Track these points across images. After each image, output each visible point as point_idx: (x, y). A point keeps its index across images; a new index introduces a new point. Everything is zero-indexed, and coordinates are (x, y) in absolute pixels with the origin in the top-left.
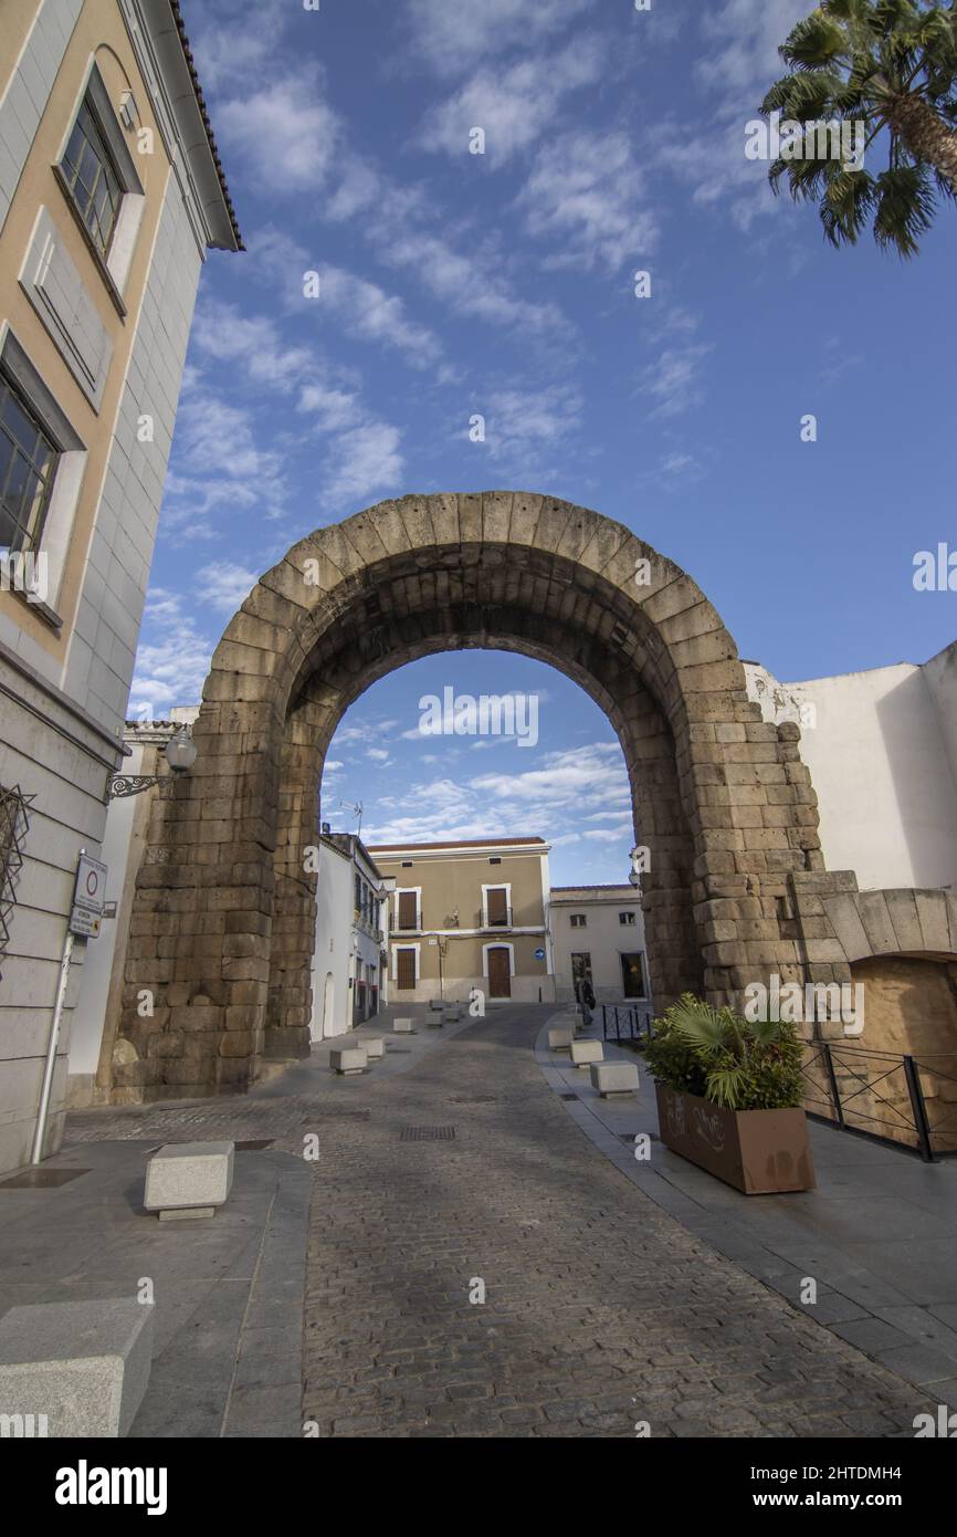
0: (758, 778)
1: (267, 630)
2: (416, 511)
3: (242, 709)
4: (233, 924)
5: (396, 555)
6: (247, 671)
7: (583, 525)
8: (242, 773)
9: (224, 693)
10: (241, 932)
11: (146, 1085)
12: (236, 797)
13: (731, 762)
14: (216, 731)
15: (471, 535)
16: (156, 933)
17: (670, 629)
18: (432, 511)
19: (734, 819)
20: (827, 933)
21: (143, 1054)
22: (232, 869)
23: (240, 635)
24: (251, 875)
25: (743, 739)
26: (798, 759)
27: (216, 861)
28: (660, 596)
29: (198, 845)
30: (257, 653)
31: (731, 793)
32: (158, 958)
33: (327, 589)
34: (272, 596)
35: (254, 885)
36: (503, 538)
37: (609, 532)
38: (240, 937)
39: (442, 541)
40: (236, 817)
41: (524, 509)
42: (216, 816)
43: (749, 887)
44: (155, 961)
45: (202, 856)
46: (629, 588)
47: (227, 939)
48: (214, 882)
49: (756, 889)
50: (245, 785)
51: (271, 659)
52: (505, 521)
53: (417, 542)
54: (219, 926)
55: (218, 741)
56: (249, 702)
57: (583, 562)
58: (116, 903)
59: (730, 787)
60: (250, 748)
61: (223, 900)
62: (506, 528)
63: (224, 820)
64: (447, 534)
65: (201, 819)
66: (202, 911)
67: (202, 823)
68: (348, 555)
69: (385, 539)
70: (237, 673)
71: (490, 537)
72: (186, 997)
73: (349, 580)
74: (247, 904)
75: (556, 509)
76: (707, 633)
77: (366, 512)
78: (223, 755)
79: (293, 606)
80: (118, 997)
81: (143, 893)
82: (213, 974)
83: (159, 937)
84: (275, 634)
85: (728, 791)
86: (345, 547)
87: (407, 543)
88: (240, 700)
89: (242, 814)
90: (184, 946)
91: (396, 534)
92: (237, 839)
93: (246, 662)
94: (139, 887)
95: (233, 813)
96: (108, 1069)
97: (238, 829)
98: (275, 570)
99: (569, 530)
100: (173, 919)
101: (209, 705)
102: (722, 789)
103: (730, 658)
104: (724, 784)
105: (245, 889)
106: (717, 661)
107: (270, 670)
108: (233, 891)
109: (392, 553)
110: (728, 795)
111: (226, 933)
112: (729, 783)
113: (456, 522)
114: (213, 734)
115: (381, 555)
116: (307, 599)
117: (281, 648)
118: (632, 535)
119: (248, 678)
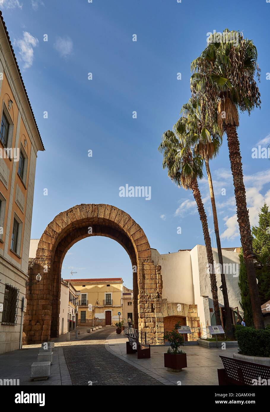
0: (151, 278)
1: (50, 238)
2: (83, 208)
3: (45, 258)
4: (44, 307)
6: (46, 249)
7: (120, 214)
9: (41, 254)
10: (45, 310)
11: (28, 341)
12: (44, 279)
13: (146, 274)
15: (95, 215)
16: (28, 309)
17: (137, 242)
18: (87, 208)
20: (160, 311)
21: (27, 335)
22: (44, 296)
23: (45, 240)
24: (47, 297)
25: (149, 269)
26: (160, 274)
27: (40, 294)
28: (136, 233)
29: (37, 290)
30: (48, 244)
31: (145, 281)
32: (29, 315)
33: (63, 228)
34: (51, 230)
35: (48, 299)
36: (103, 217)
37: (126, 216)
38: (46, 310)
40: (44, 284)
41: (108, 209)
43: (147, 302)
45: (37, 292)
47: (43, 311)
48: (40, 298)
50: (46, 277)
51: (51, 246)
52: (103, 212)
54: (41, 308)
55: (40, 266)
56: (46, 256)
57: (120, 225)
61: (42, 302)
62: (103, 214)
63: (42, 284)
64: (90, 215)
66: (38, 305)
67: (37, 285)
68: (68, 219)
69: (76, 216)
70: (43, 249)
71: (100, 216)
72: (35, 323)
73: (68, 226)
74: (47, 303)
75: (115, 210)
76: (144, 243)
77: (72, 208)
78: (41, 269)
79: (55, 232)
82: (41, 318)
83: (29, 310)
84: (52, 239)
86: (67, 217)
87: (81, 217)
88: (44, 256)
90: (34, 312)
91: (79, 215)
93: (45, 247)
95: (43, 282)
98: (51, 223)
99: (117, 215)
103: (148, 249)
104: (145, 279)
105: (47, 300)
106: (146, 250)
107: (51, 248)
108: (44, 300)
109: (78, 219)
111: (43, 309)
115: (75, 220)
116: (59, 231)
117: (53, 243)
118: (131, 218)
119: (46, 251)
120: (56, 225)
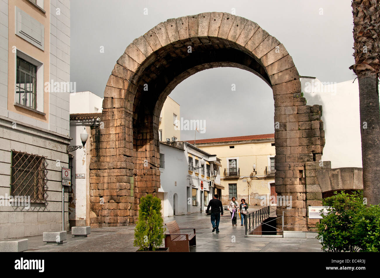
0: (300, 128)
1: (121, 81)
2: (172, 26)
3: (116, 111)
4: (119, 179)
5: (165, 47)
6: (116, 97)
7: (239, 25)
8: (117, 133)
9: (109, 105)
11: (100, 223)
12: (116, 141)
14: (108, 119)
15: (193, 35)
17: (272, 69)
18: (178, 25)
19: (288, 144)
20: (315, 183)
21: (98, 215)
22: (117, 164)
23: (112, 84)
24: (122, 166)
25: (296, 112)
27: (112, 161)
28: (269, 54)
29: (107, 156)
30: (118, 90)
31: (288, 133)
32: (99, 190)
33: (140, 63)
34: (122, 68)
35: (124, 169)
36: (206, 35)
37: (250, 27)
38: (121, 183)
39: (182, 38)
41: (215, 20)
42: (111, 147)
43: (290, 167)
44: (98, 190)
45: (108, 160)
46: (256, 52)
47: (118, 184)
48: (112, 168)
49: (292, 168)
50: (118, 137)
51: (123, 92)
52: (207, 27)
53: (173, 40)
54: (115, 180)
55: (109, 122)
56: (117, 108)
57: (238, 42)
58: (85, 174)
59: (288, 131)
60: (119, 125)
61: (115, 173)
62: (207, 30)
63: (113, 148)
64: (184, 35)
65: (106, 148)
66: (109, 176)
67: (107, 149)
68: (147, 48)
69: (160, 40)
70: (112, 98)
71: (200, 35)
72: (108, 200)
73: (148, 59)
74: (122, 174)
75: (228, 19)
76: (286, 69)
77: (153, 29)
79: (129, 71)
80: (89, 200)
81: (92, 171)
82: (115, 194)
83: (98, 184)
84: (124, 83)
85: (287, 133)
86: (146, 45)
87: (169, 41)
88: (114, 108)
89: (118, 146)
90: (106, 186)
91: (164, 37)
92: (118, 154)
93: (115, 94)
94: (90, 169)
95: (116, 145)
96: (89, 219)
97: (118, 151)
98: (122, 57)
99: (233, 28)
100: (102, 178)
101: (105, 110)
102: (284, 132)
103: (295, 79)
105: (121, 170)
106: (289, 81)
107: (123, 97)
108: (118, 170)
109: (163, 46)
110: (287, 135)
111: (117, 182)
112: (287, 129)
113: (188, 29)
114: (107, 120)
116: (134, 68)
117: (126, 88)
118: (259, 27)
119: (116, 100)
120: (129, 60)
